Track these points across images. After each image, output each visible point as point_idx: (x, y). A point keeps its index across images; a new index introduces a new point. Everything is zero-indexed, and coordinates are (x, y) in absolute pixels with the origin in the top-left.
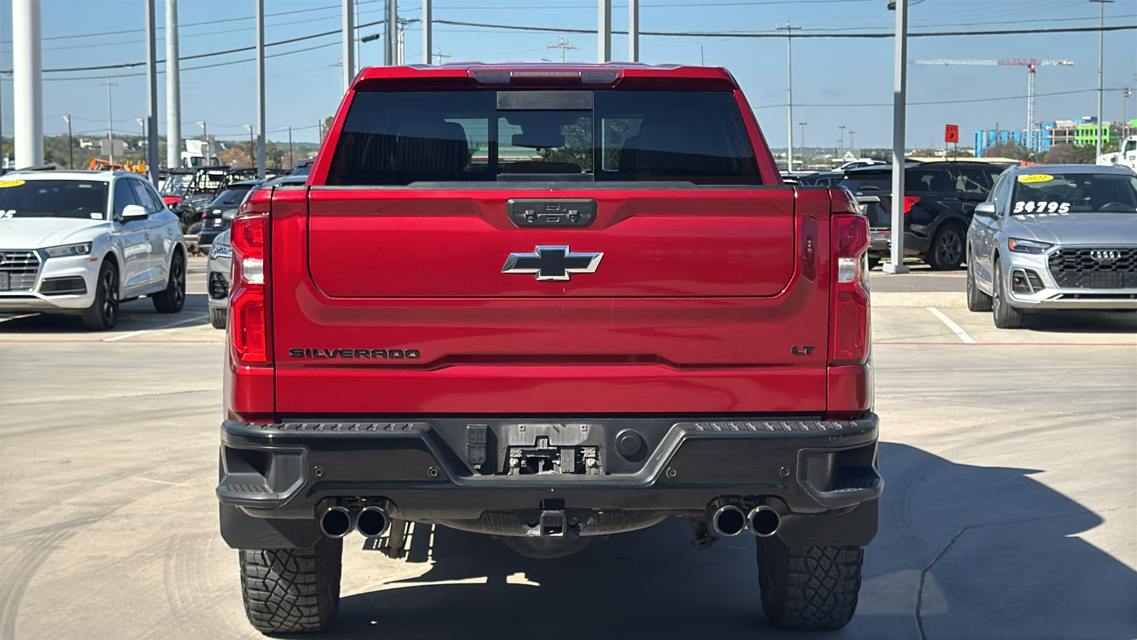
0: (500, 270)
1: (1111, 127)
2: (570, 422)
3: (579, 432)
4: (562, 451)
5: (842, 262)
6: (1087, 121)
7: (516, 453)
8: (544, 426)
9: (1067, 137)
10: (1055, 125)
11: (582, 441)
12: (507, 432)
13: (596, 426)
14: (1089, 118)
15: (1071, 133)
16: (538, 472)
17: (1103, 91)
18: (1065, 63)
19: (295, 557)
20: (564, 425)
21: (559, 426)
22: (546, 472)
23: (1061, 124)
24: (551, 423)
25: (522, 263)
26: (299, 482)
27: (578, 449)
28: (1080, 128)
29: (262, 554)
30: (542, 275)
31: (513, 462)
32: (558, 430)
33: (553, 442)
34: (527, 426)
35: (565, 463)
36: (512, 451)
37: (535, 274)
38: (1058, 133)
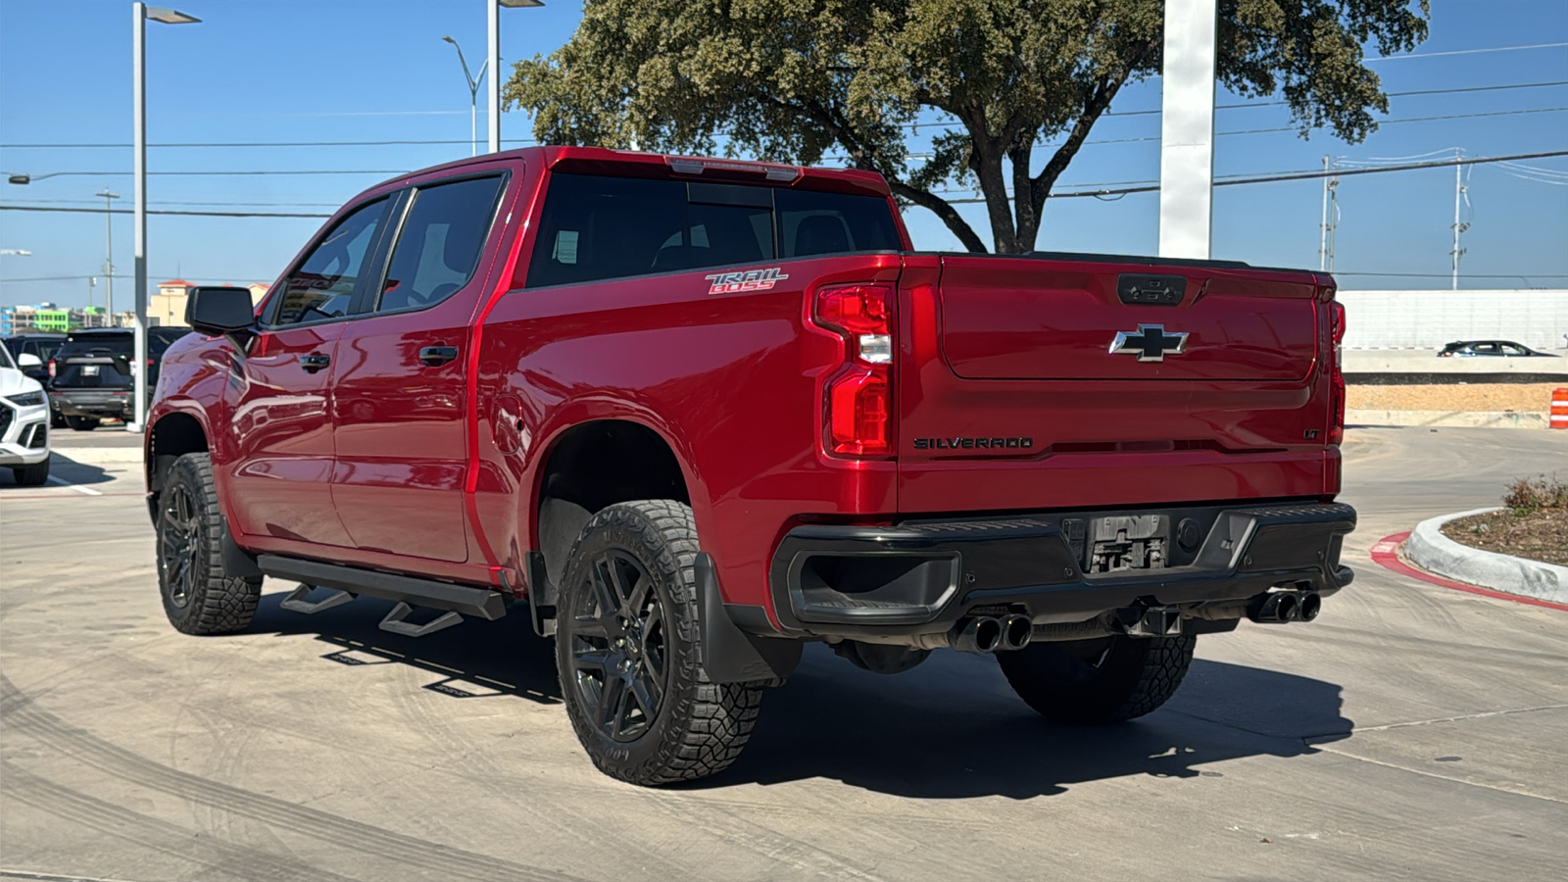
0: (1108, 350)
1: (70, 314)
2: (1145, 514)
3: (1150, 523)
4: (1135, 544)
6: (46, 307)
7: (1099, 549)
8: (1124, 519)
9: (27, 322)
10: (15, 310)
11: (1151, 533)
12: (1096, 524)
13: (1163, 516)
14: (47, 304)
15: (31, 318)
16: (1109, 568)
17: (113, 279)
18: (22, 252)
20: (1140, 517)
21: (1136, 518)
22: (1117, 569)
23: (22, 309)
24: (1130, 515)
25: (1130, 343)
26: (951, 589)
27: (1146, 542)
28: (40, 312)
29: (715, 690)
30: (1146, 355)
31: (1096, 558)
32: (1135, 523)
33: (1131, 535)
34: (1110, 519)
35: (1136, 555)
36: (1097, 546)
37: (1136, 354)
38: (19, 317)
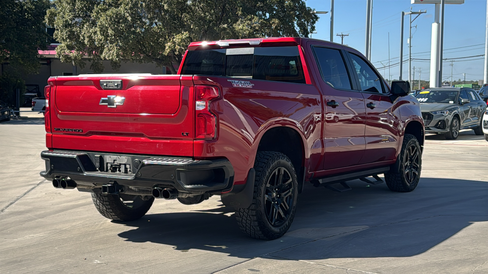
0: (99, 104)
2: (122, 155)
3: (124, 159)
4: (122, 165)
5: (197, 103)
7: (109, 165)
8: (115, 156)
11: (125, 162)
12: (106, 158)
13: (128, 157)
16: (116, 171)
19: (102, 196)
25: (104, 101)
26: (49, 170)
27: (125, 165)
31: (109, 168)
32: (119, 158)
33: (118, 162)
34: (111, 156)
35: (123, 169)
36: (108, 164)
